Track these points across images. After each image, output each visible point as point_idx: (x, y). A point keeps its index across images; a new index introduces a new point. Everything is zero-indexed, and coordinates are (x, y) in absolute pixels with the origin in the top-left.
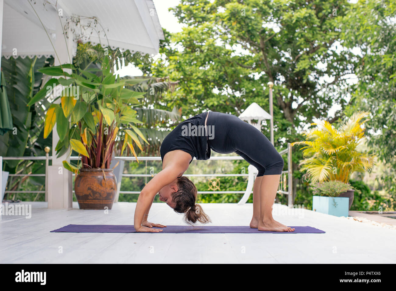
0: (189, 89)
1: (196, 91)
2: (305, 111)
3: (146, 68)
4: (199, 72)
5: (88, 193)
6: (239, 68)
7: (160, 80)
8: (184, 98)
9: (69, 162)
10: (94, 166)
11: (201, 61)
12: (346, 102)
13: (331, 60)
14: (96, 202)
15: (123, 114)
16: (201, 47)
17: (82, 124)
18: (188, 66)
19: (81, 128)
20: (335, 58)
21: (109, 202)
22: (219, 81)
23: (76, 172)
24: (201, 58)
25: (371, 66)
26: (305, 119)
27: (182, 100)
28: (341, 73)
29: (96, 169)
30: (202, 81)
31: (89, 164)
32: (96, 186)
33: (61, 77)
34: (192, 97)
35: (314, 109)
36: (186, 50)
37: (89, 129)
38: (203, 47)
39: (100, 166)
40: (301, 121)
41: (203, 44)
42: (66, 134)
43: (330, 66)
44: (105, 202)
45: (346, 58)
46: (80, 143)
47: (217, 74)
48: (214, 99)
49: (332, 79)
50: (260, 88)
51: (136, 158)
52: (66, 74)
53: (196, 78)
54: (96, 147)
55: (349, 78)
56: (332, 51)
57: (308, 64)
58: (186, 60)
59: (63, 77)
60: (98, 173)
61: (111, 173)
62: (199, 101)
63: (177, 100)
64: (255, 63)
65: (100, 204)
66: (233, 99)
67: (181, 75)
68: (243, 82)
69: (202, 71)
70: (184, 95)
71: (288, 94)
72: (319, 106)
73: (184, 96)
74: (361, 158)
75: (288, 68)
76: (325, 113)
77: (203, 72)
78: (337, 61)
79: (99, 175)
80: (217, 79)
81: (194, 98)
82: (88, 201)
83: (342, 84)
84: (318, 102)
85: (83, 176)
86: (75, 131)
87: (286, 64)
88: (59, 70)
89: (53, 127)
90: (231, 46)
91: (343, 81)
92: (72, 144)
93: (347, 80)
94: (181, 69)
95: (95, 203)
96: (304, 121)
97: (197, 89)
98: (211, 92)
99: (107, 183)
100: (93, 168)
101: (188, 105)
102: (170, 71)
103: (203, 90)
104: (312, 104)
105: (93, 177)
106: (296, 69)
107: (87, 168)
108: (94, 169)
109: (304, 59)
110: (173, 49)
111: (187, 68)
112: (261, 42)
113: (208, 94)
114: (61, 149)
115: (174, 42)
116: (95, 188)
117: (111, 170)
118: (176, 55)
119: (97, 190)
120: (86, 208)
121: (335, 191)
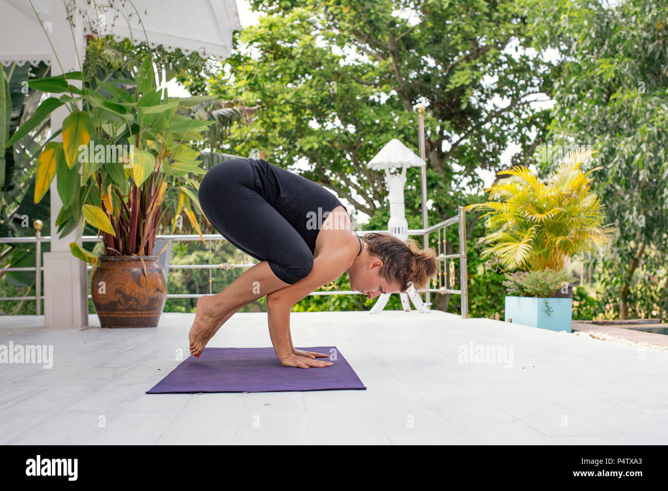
0: (271, 121)
1: (282, 124)
2: (463, 156)
3: (197, 87)
4: (288, 93)
5: (117, 300)
6: (354, 84)
7: (227, 104)
8: (263, 135)
9: (80, 245)
10: (126, 252)
11: (290, 74)
12: (530, 140)
13: (505, 71)
14: (132, 314)
15: (176, 158)
16: (289, 50)
17: (104, 178)
18: (268, 82)
19: (102, 185)
20: (511, 67)
21: (153, 314)
22: (320, 108)
23: (94, 263)
24: (291, 69)
25: (577, 78)
26: (463, 168)
27: (259, 139)
28: (522, 93)
29: (129, 257)
30: (293, 107)
31: (117, 247)
32: (129, 287)
33: (64, 95)
34: (277, 135)
35: (477, 153)
36: (265, 56)
37: (116, 187)
38: (294, 49)
39: (137, 251)
40: (456, 173)
41: (294, 45)
42: (74, 196)
43: (503, 81)
44: (146, 314)
45: (529, 67)
46: (99, 210)
47: (317, 94)
48: (312, 138)
49: (505, 102)
50: (389, 117)
51: (201, 237)
52: (73, 90)
53: (283, 102)
54: (128, 219)
55: (535, 101)
56: (506, 55)
57: (469, 78)
58: (265, 72)
59: (69, 94)
60: (133, 263)
61: (155, 263)
62: (288, 142)
63: (251, 139)
64: (378, 78)
65: (138, 317)
66: (345, 137)
67: (257, 98)
68: (361, 107)
69: (292, 91)
70: (263, 130)
71: (436, 128)
72: (485, 148)
73: (263, 133)
74: (588, 229)
75: (436, 84)
76: (494, 160)
77: (294, 92)
78: (515, 71)
79: (135, 267)
80: (318, 103)
81: (279, 137)
82: (117, 312)
83: (523, 110)
84: (484, 140)
85: (106, 269)
86: (91, 189)
87: (432, 78)
88: (60, 83)
89: (50, 182)
90: (342, 48)
91: (525, 106)
92: (86, 213)
93: (531, 104)
94: (257, 87)
95: (129, 316)
96: (460, 173)
97: (284, 121)
98: (307, 126)
99: (149, 282)
100: (123, 254)
101: (270, 148)
102: (239, 91)
103: (294, 123)
104: (474, 144)
105: (125, 270)
106: (449, 86)
107: (113, 255)
108: (126, 257)
109: (463, 69)
110: (242, 54)
111: (268, 86)
112: (389, 42)
113: (302, 130)
114: (67, 223)
115: (245, 43)
116: (127, 289)
117: (155, 258)
118: (249, 64)
119: (132, 293)
120: (113, 325)
121: (548, 288)
